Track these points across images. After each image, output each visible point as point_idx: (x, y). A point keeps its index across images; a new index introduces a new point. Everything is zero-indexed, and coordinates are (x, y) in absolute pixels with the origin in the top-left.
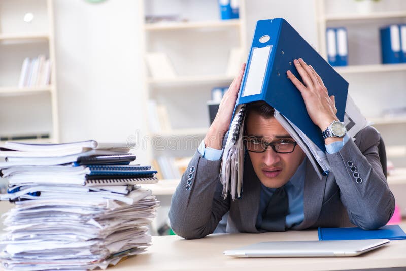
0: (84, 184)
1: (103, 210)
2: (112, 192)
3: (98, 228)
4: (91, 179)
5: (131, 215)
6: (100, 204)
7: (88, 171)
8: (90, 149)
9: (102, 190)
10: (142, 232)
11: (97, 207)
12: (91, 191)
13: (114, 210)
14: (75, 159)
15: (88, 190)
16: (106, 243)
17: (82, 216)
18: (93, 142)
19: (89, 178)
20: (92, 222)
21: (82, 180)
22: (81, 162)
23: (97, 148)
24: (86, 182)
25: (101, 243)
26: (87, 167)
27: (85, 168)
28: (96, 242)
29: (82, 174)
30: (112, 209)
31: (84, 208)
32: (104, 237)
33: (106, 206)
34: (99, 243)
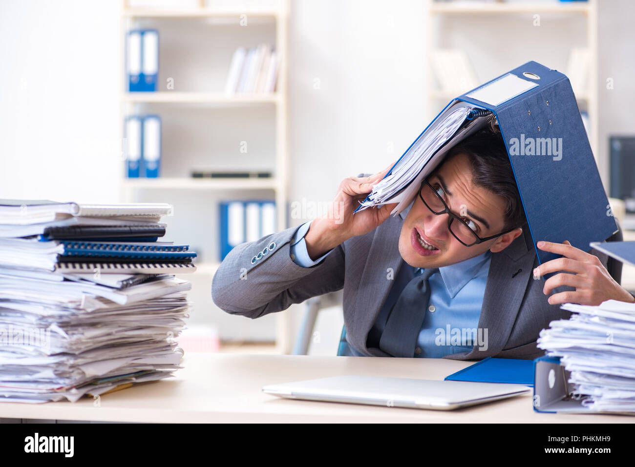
0: (53, 269)
1: (74, 311)
2: (98, 284)
3: (62, 339)
4: (66, 263)
5: (136, 319)
6: (71, 302)
7: (61, 249)
8: (69, 216)
9: (82, 279)
10: (169, 346)
11: (64, 305)
12: (66, 280)
13: (93, 313)
14: (40, 230)
15: (62, 279)
16: (80, 361)
17: (43, 318)
18: (73, 205)
19: (63, 260)
20: (54, 327)
21: (51, 262)
22: (51, 235)
23: (79, 214)
24: (57, 266)
25: (72, 361)
26: (61, 243)
27: (58, 245)
28: (64, 359)
29: (52, 253)
30: (89, 310)
31: (46, 306)
32: (77, 353)
33: (80, 305)
34: (68, 360)
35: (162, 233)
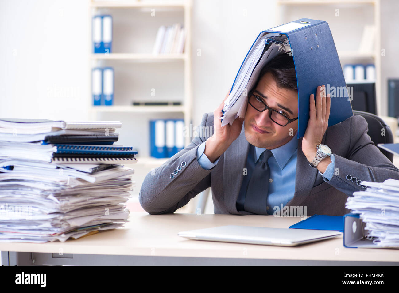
0: (50, 161)
1: (63, 187)
2: (78, 171)
3: (56, 204)
4: (58, 157)
5: (101, 192)
6: (61, 181)
7: (55, 149)
8: (60, 129)
9: (68, 168)
10: (121, 208)
11: (57, 183)
12: (58, 168)
13: (74, 188)
14: (43, 138)
15: (56, 167)
16: (67, 217)
17: (44, 191)
18: (62, 123)
19: (56, 156)
20: (51, 197)
21: (49, 157)
22: (49, 140)
23: (66, 128)
24: (52, 159)
25: (62, 217)
26: (55, 145)
27: (53, 147)
28: (57, 216)
29: (50, 152)
30: (72, 186)
31: (46, 184)
32: (65, 212)
33: (67, 183)
34: (59, 217)
35: (116, 139)
